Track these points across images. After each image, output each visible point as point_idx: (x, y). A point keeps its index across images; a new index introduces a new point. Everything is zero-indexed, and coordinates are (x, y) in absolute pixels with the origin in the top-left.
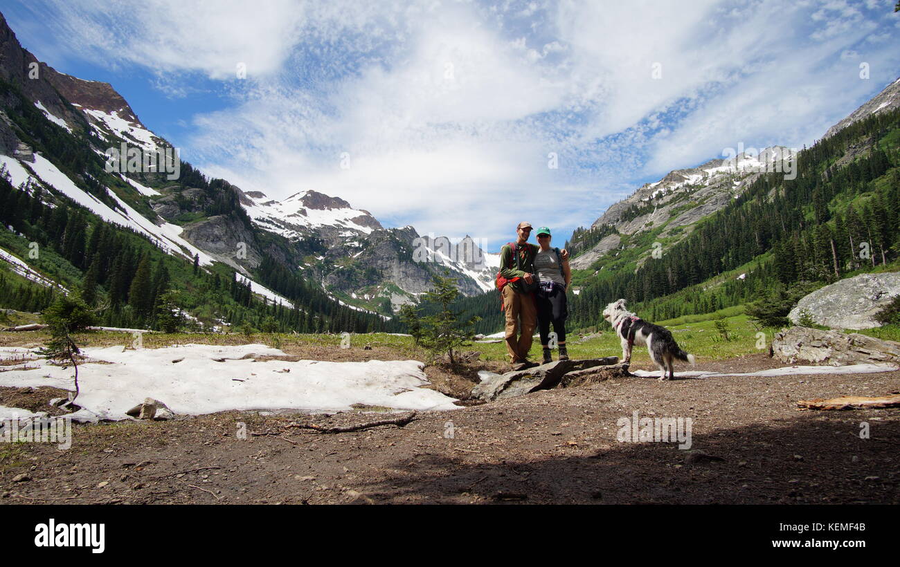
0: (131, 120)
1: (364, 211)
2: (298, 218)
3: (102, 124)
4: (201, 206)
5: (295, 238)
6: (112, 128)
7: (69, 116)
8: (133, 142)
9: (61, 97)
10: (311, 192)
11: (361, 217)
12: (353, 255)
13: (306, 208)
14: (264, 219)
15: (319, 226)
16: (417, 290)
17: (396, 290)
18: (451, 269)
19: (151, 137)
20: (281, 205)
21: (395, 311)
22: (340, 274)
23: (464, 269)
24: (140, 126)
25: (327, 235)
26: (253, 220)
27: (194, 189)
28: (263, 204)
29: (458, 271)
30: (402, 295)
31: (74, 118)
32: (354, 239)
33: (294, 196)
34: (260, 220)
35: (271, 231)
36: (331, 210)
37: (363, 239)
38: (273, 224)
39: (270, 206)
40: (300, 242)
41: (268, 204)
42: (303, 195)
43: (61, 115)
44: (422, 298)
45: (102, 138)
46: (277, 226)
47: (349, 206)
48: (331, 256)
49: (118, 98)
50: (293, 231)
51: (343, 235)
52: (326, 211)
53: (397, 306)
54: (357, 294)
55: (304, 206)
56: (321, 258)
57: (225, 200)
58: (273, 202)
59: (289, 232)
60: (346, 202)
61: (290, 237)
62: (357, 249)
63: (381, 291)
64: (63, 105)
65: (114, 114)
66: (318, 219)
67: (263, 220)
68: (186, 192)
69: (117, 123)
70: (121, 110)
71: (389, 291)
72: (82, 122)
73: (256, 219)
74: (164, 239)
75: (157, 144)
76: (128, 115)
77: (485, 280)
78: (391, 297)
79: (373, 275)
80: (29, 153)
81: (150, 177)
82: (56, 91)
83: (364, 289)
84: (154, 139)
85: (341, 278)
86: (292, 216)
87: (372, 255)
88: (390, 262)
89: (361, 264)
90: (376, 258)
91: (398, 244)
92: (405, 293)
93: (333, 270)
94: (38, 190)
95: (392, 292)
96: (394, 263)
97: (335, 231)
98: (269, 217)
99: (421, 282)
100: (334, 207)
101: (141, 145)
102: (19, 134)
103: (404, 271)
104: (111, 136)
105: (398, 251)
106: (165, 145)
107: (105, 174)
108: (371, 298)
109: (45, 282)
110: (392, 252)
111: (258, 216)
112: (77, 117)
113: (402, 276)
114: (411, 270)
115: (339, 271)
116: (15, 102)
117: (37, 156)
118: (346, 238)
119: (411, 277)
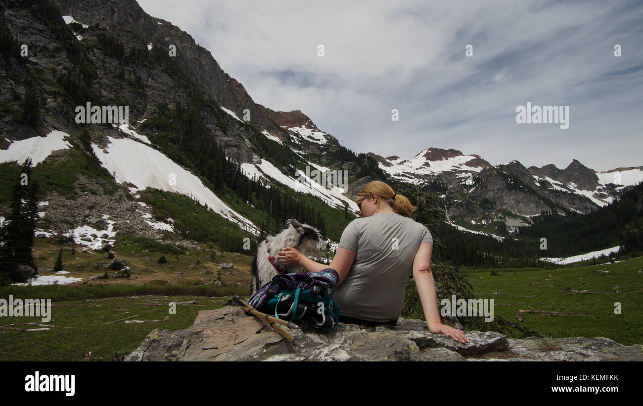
0: (312, 128)
1: (474, 156)
2: (424, 169)
3: (297, 135)
4: (353, 173)
5: (422, 184)
6: (302, 136)
7: (280, 134)
8: (313, 141)
9: (276, 125)
10: (430, 149)
11: (472, 160)
12: (468, 191)
13: (429, 161)
14: (399, 174)
15: (440, 172)
16: (529, 213)
17: (508, 214)
18: (561, 190)
19: (324, 135)
20: (411, 162)
21: (510, 231)
22: (459, 207)
23: (576, 190)
24: (317, 130)
25: (447, 179)
26: (392, 176)
27: (349, 163)
28: (398, 164)
29: (569, 192)
30: (515, 218)
31: (283, 135)
32: (468, 178)
33: (419, 154)
34: (397, 175)
35: (404, 181)
36: (448, 159)
37: (475, 177)
38: (406, 176)
39: (403, 164)
40: (427, 187)
41: (402, 163)
42: (425, 152)
43: (276, 134)
44: (534, 219)
45: (297, 142)
46: (409, 177)
47: (461, 153)
48: (451, 193)
49: (304, 117)
50: (420, 179)
51: (460, 177)
52: (444, 161)
53: (512, 228)
54: (476, 221)
55: (427, 160)
56: (443, 196)
57: (368, 167)
58: (405, 161)
59: (418, 181)
60: (459, 151)
61: (418, 184)
62: (471, 186)
63: (496, 216)
64: (277, 129)
65: (303, 127)
66: (439, 167)
68: (344, 165)
69: (304, 132)
70: (307, 124)
71: (503, 216)
72: (287, 136)
73: (394, 175)
74: (332, 197)
75: (327, 139)
76: (310, 125)
77: (601, 197)
78: (505, 221)
79: (487, 205)
80: (259, 159)
81: (324, 160)
82: (273, 122)
83: (481, 216)
84: (325, 136)
85: (461, 209)
86: (419, 168)
87: (484, 189)
88: (501, 193)
89: (476, 197)
90: (488, 191)
91: (505, 177)
92: (518, 216)
93: (453, 204)
94: (263, 179)
95: (505, 216)
96: (505, 193)
97: (453, 175)
98: (403, 172)
99: (532, 205)
100: (450, 157)
101: (318, 142)
102: (254, 151)
103: (514, 198)
104: (302, 140)
105: (506, 183)
106: (331, 139)
107: (299, 163)
108: (487, 223)
109: (258, 232)
110: (501, 184)
111: (395, 173)
112: (284, 134)
113: (513, 202)
114: (521, 196)
115: (458, 204)
116: (252, 133)
117: (263, 160)
118: (462, 178)
119: (522, 203)
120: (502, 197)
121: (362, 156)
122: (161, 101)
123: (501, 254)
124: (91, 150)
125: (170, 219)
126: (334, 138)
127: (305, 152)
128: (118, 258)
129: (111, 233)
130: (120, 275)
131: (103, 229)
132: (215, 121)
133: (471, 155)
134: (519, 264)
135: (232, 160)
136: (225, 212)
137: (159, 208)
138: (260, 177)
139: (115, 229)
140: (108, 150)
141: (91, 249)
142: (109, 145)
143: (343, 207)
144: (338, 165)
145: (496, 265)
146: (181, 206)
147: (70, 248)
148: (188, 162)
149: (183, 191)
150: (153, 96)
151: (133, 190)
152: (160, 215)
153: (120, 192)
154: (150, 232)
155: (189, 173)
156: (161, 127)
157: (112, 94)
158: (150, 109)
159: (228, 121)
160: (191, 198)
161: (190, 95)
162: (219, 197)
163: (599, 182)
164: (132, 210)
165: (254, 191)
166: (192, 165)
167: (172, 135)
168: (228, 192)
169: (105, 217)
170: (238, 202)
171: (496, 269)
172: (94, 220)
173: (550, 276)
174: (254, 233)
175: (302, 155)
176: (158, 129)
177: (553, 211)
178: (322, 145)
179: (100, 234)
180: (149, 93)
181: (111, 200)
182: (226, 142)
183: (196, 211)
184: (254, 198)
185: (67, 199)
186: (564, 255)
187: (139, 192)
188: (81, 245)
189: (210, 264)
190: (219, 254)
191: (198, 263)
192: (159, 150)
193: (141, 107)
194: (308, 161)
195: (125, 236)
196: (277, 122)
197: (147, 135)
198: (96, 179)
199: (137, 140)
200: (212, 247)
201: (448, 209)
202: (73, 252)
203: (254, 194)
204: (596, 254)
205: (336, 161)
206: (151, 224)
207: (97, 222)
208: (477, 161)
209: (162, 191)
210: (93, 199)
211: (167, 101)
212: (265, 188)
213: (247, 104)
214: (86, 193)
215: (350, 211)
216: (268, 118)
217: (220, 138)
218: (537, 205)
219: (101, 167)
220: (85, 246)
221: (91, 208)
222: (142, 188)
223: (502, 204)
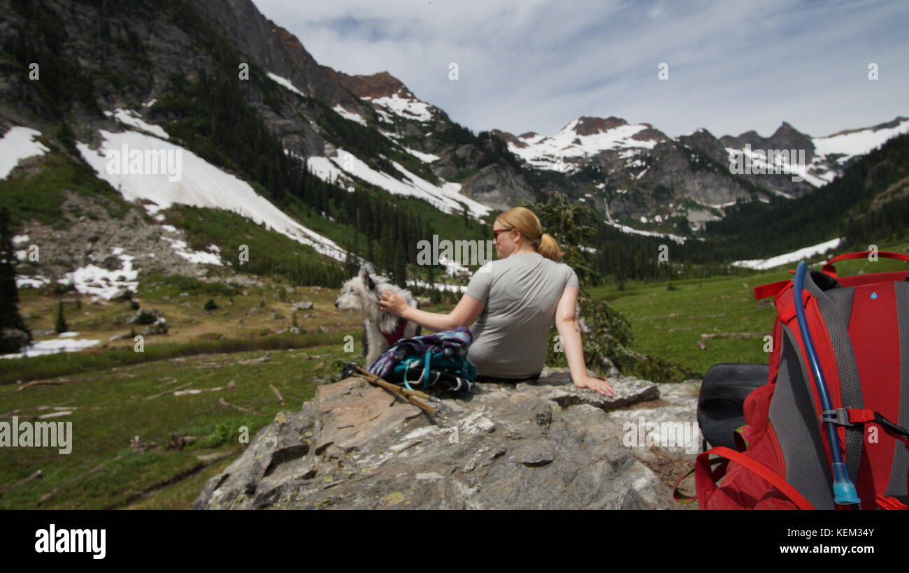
0: (408, 97)
1: (644, 124)
2: (573, 149)
3: (386, 109)
4: (473, 160)
5: (571, 171)
6: (395, 110)
7: (362, 110)
8: (412, 117)
9: (353, 96)
10: (582, 118)
11: (642, 131)
12: (636, 175)
13: (580, 136)
14: (538, 158)
15: (597, 152)
16: (720, 201)
17: (691, 205)
19: (426, 108)
20: (554, 139)
21: (694, 229)
22: (624, 199)
24: (416, 101)
25: (606, 160)
26: (529, 162)
27: (465, 146)
28: (537, 144)
30: (701, 210)
31: (365, 110)
32: (635, 158)
33: (565, 127)
34: (535, 160)
36: (606, 132)
37: (646, 155)
38: (547, 160)
39: (544, 143)
40: (578, 174)
41: (541, 142)
42: (574, 123)
43: (355, 110)
44: (727, 209)
45: (388, 121)
46: (552, 162)
47: (624, 122)
48: (612, 181)
49: (395, 81)
50: (569, 164)
51: (624, 157)
52: (602, 134)
53: (696, 224)
54: (648, 218)
55: (577, 135)
56: (601, 186)
57: (493, 150)
58: (546, 139)
59: (565, 166)
60: (622, 119)
61: (566, 170)
62: (640, 169)
63: (674, 209)
64: (356, 103)
65: (395, 96)
66: (594, 144)
67: (538, 160)
68: (459, 150)
69: (397, 104)
70: (400, 91)
71: (684, 209)
72: (372, 111)
73: (532, 160)
74: (444, 198)
75: (432, 113)
76: (405, 94)
77: (818, 173)
78: (687, 215)
79: (663, 194)
80: (333, 150)
81: (429, 144)
82: (349, 92)
83: (655, 210)
84: (429, 109)
85: (627, 203)
86: (567, 148)
87: (658, 172)
88: (681, 175)
89: (646, 183)
90: (664, 174)
91: (688, 152)
92: (705, 208)
93: (616, 196)
94: (342, 179)
95: (687, 208)
96: (687, 175)
97: (614, 154)
98: (545, 155)
99: (724, 191)
100: (609, 128)
101: (418, 118)
102: (325, 137)
103: (700, 181)
104: (395, 117)
105: (689, 161)
106: (437, 112)
107: (393, 152)
108: (663, 219)
109: (344, 256)
110: (681, 163)
111: (533, 157)
112: (368, 109)
113: (698, 188)
114: (709, 179)
115: (622, 196)
116: (319, 111)
117: (340, 151)
118: (627, 159)
119: (711, 188)
120: (683, 181)
121: (484, 135)
122: (174, 70)
123: (682, 261)
124: (78, 154)
125: (214, 247)
126: (442, 112)
127: (401, 134)
128: (146, 307)
129: (129, 272)
130: (154, 330)
131: (117, 268)
132: (262, 97)
133: (640, 124)
134: (706, 272)
135: (295, 153)
136: (293, 231)
137: (196, 232)
138: (339, 177)
139: (135, 267)
140: (103, 151)
141: (104, 299)
142: (104, 144)
143: (461, 211)
144: (450, 151)
145: (674, 277)
146: (227, 226)
147: (73, 300)
148: (229, 161)
149: (226, 205)
150: (160, 63)
151: (152, 210)
152: (199, 241)
153: (134, 213)
154: (187, 268)
155: (232, 177)
156: (180, 111)
157: (95, 63)
158: (160, 84)
159: (281, 96)
160: (240, 215)
161: (217, 57)
162: (282, 209)
163: (817, 152)
164: (155, 238)
165: (331, 196)
166: (236, 166)
167: (200, 122)
168: (294, 202)
169: (117, 251)
170: (309, 215)
171: (674, 282)
172: (101, 257)
173: (745, 285)
174: (337, 257)
175: (397, 140)
176: (176, 114)
177: (752, 198)
178: (426, 122)
179: (114, 276)
180: (154, 58)
181: (122, 226)
182: (281, 127)
183: (251, 232)
184: (332, 208)
185: (55, 229)
186: (765, 256)
187: (161, 212)
188: (89, 295)
189: (279, 306)
190: (290, 290)
191: (263, 305)
192: (183, 146)
193: (144, 81)
194: (406, 146)
195: (151, 276)
196: (356, 92)
197: (161, 124)
198: (93, 196)
199: (146, 133)
200: (279, 282)
201: (609, 203)
202: (79, 305)
203: (332, 201)
204: (808, 252)
205: (447, 144)
206: (186, 256)
207: (107, 259)
208: (649, 133)
209: (195, 208)
210: (94, 227)
211: (184, 69)
212: (346, 191)
213: (308, 66)
214: (82, 218)
215: (472, 216)
216: (341, 86)
217: (271, 122)
218: (731, 189)
219: (97, 179)
220: (95, 295)
221: (94, 240)
222: (165, 204)
223: (683, 192)
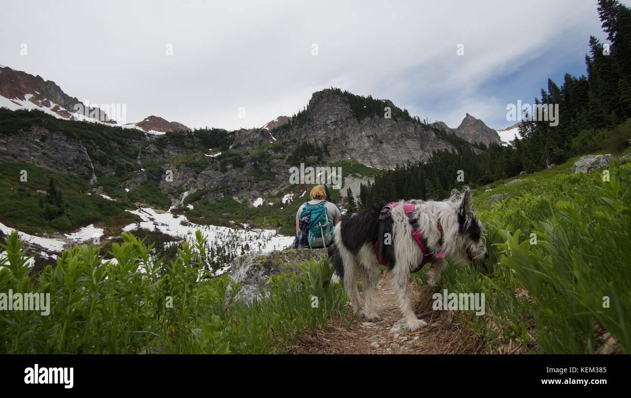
88: (341, 128)
90: (314, 129)
96: (350, 127)
103: (369, 133)
113: (367, 145)
119: (388, 142)
120: (344, 137)
163: (502, 140)
218: (423, 139)
223: (343, 153)
